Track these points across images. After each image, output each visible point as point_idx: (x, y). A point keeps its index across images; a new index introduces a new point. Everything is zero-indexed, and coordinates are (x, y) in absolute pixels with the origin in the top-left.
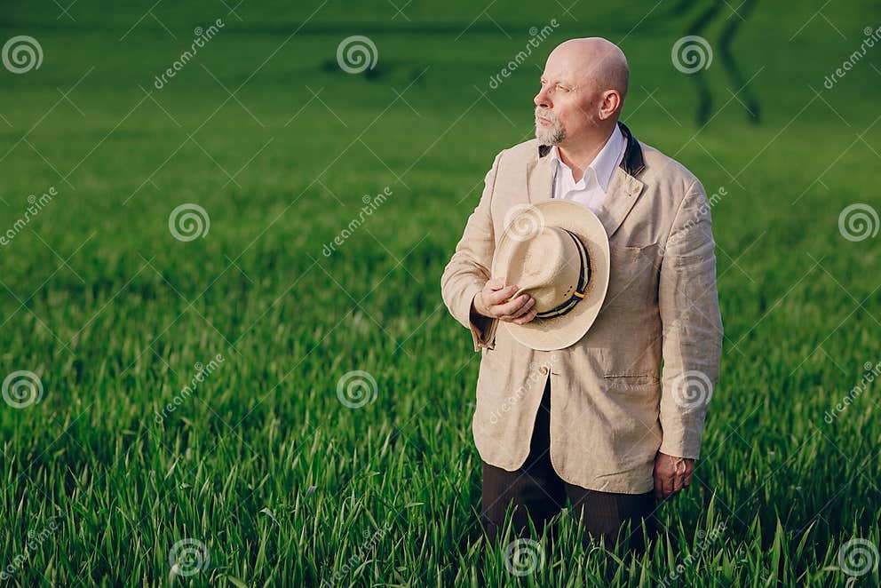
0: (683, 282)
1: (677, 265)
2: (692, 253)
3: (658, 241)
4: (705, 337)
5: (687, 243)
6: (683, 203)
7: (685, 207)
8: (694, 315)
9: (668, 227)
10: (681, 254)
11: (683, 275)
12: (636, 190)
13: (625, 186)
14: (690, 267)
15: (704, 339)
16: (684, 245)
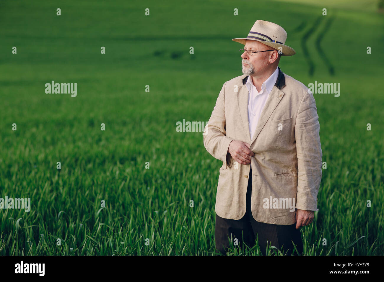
0: (304, 135)
1: (301, 127)
2: (308, 121)
3: (292, 117)
4: (315, 157)
5: (305, 117)
6: (303, 99)
7: (304, 101)
8: (310, 149)
9: (297, 110)
10: (303, 122)
11: (304, 132)
12: (281, 96)
13: (276, 94)
14: (307, 127)
15: (315, 159)
16: (304, 118)
